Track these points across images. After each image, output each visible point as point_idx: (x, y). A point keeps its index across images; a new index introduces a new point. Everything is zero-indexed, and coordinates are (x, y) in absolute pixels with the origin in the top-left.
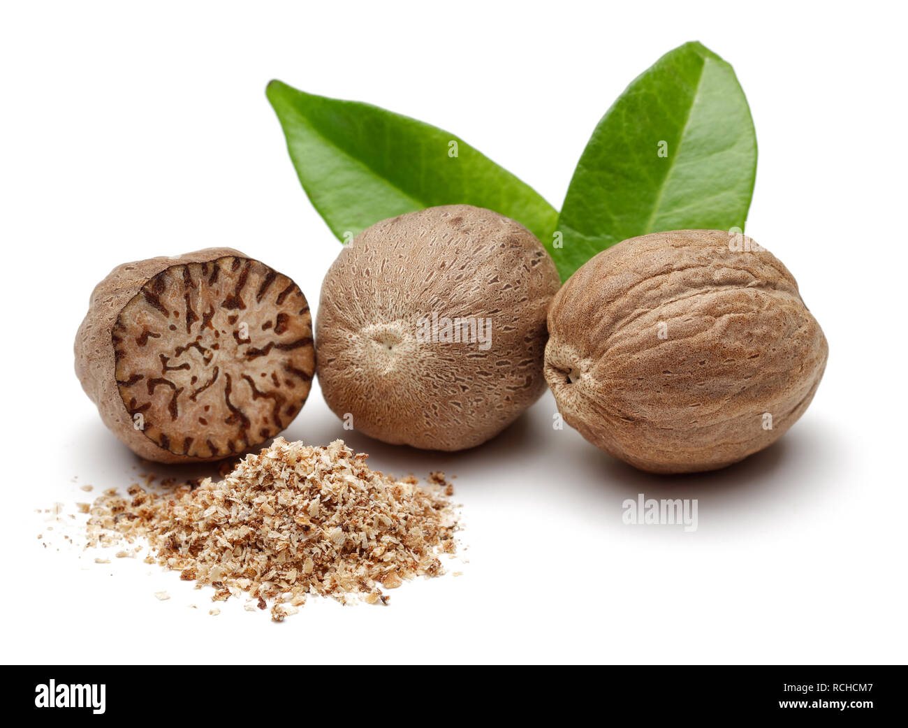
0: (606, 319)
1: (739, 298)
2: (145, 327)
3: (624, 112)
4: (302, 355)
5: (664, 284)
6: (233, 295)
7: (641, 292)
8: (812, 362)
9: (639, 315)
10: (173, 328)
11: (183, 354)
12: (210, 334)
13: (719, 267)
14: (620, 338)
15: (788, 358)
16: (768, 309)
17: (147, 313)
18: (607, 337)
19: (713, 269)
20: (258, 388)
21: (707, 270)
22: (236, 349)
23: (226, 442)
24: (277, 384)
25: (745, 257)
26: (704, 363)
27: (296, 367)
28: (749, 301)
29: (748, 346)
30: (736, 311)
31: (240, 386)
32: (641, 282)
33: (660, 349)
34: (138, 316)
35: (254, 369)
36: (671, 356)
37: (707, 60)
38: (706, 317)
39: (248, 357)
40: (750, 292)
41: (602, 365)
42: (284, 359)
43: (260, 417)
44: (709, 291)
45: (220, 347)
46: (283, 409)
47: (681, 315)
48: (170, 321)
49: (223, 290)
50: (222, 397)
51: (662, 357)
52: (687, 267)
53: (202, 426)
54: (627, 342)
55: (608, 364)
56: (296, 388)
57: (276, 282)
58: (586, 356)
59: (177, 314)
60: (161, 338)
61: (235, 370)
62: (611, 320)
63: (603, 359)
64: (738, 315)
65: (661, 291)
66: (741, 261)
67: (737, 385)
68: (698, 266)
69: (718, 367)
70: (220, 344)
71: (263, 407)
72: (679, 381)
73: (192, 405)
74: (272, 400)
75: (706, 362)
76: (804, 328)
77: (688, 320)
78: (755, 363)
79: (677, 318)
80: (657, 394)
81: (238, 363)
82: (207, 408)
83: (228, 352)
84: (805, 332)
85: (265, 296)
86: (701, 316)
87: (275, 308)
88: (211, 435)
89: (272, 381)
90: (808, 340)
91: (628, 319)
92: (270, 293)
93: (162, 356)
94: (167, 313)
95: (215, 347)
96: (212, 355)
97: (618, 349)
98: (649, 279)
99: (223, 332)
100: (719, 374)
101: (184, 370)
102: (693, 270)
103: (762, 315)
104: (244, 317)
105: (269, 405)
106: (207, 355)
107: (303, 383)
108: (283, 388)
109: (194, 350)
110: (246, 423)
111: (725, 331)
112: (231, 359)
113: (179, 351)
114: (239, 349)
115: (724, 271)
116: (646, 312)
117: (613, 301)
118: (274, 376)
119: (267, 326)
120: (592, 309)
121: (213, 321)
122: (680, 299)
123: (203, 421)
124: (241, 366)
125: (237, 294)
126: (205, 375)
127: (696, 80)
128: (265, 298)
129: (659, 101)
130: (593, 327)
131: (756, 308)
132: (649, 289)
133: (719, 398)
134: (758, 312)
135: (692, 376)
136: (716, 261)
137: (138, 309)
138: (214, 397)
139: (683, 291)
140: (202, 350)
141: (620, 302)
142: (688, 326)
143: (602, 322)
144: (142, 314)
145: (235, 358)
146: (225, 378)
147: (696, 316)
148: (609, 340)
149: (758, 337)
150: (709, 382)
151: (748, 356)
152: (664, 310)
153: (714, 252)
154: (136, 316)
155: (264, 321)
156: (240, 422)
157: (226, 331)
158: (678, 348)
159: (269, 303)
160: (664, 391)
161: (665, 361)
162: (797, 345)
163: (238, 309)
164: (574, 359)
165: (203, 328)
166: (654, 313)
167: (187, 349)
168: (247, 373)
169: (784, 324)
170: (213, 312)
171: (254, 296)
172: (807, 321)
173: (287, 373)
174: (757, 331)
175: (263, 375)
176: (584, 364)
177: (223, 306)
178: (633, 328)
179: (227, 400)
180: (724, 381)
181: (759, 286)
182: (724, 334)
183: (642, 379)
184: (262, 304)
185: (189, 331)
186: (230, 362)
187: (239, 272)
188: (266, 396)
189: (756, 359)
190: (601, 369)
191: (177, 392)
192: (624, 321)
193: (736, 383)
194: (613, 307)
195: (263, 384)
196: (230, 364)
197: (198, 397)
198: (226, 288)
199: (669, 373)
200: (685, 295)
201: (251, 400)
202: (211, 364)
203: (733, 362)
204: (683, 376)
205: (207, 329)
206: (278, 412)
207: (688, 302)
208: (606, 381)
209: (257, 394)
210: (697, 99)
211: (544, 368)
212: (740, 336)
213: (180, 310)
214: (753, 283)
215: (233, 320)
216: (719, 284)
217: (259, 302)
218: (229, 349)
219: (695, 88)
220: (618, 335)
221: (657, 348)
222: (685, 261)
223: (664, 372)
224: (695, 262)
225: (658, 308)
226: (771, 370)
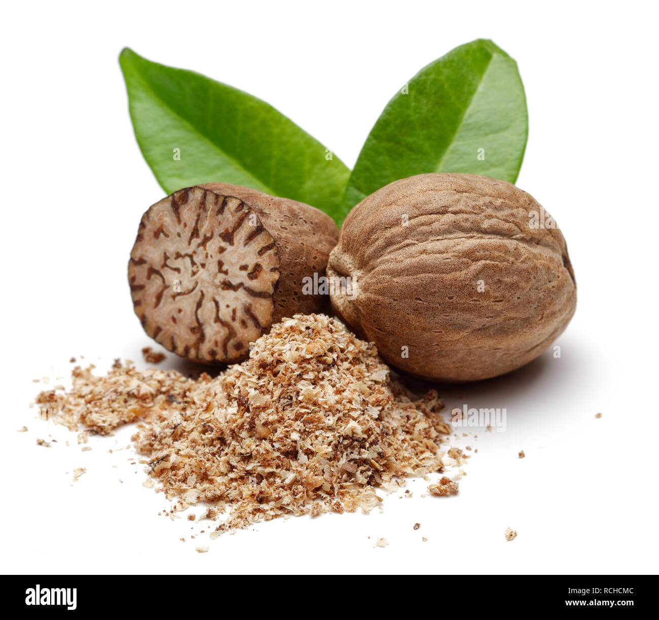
0: (380, 242)
1: (499, 248)
2: (162, 225)
3: (413, 93)
4: (261, 305)
5: (436, 223)
6: (230, 231)
7: (414, 226)
8: (553, 314)
9: (408, 245)
10: (179, 235)
11: (180, 259)
12: (202, 253)
13: (490, 217)
14: (388, 261)
15: (531, 307)
16: (522, 262)
17: (168, 215)
18: (378, 258)
19: (483, 218)
20: (220, 315)
21: (478, 218)
22: (216, 275)
23: (184, 345)
24: (234, 319)
25: (518, 212)
26: (452, 298)
27: (253, 312)
28: (507, 251)
29: (495, 291)
30: (492, 259)
31: (208, 305)
32: (417, 217)
33: (417, 278)
34: (161, 214)
35: (224, 298)
36: (424, 286)
37: (495, 56)
38: (464, 259)
39: (222, 286)
40: (510, 244)
41: (369, 280)
42: (246, 301)
43: (213, 339)
44: (474, 236)
45: (206, 267)
46: (232, 342)
47: (443, 253)
48: (179, 229)
49: (224, 224)
50: (193, 308)
51: (417, 285)
52: (461, 212)
53: (172, 323)
54: (392, 266)
55: (373, 280)
56: (247, 330)
57: (261, 235)
58: (360, 268)
59: (185, 225)
60: (168, 239)
61: (210, 291)
62: (384, 244)
63: (370, 275)
64: (493, 262)
65: (432, 229)
66: (512, 215)
67: (478, 322)
68: (471, 213)
69: (464, 304)
70: (207, 265)
71: (218, 332)
72: (428, 309)
73: (171, 303)
74: (226, 329)
75: (454, 298)
76: (554, 283)
77: (447, 259)
78: (499, 307)
79: (438, 255)
80: (407, 315)
81: (214, 287)
82: (180, 311)
83: (210, 275)
84: (553, 287)
85: (250, 242)
86: (459, 257)
87: (255, 257)
88: (175, 334)
89: (232, 314)
90: (554, 294)
91: (398, 246)
92: (255, 242)
93: (165, 253)
94: (179, 221)
95: (203, 265)
96: (198, 271)
97: (383, 270)
98: (425, 216)
99: (211, 256)
100: (464, 310)
101: (176, 273)
102: (465, 216)
103: (516, 266)
104: (230, 252)
105: (224, 332)
106: (195, 269)
107: (254, 328)
108: (236, 325)
109: (188, 260)
110: (202, 338)
111: (477, 274)
112: (210, 281)
113: (178, 255)
114: (218, 276)
115: (494, 221)
116: (414, 244)
117: (390, 228)
118: (234, 311)
119: (244, 268)
120: (372, 231)
121: (208, 244)
122: (446, 239)
123: (174, 320)
124: (215, 291)
125: (234, 231)
126: (188, 284)
127: (482, 71)
128: (250, 245)
129: (446, 86)
130: (370, 245)
131: (511, 259)
132: (422, 224)
133: (460, 330)
134: (513, 263)
135: (440, 307)
136: (489, 211)
137: (163, 209)
138: (187, 304)
139: (451, 233)
140: (193, 263)
141: (395, 230)
142: (445, 264)
143: (377, 243)
144: (163, 214)
145: (213, 281)
146: (200, 294)
147: (455, 256)
148: (379, 260)
149: (506, 284)
150: (455, 315)
151: (492, 300)
152: (429, 246)
153: (491, 202)
154: (159, 213)
155: (243, 263)
156: (198, 335)
157: (213, 257)
158: (432, 281)
159: (252, 250)
160: (413, 314)
161: (419, 290)
162: (542, 297)
163: (228, 244)
164: (350, 268)
165: (199, 245)
166: (421, 246)
167: (183, 257)
168: (217, 298)
169: (535, 278)
170: (211, 238)
171: (243, 239)
172: (558, 277)
173: (245, 313)
174: (507, 280)
175: (228, 306)
176: (356, 274)
177: (220, 235)
178: (400, 255)
179: (196, 312)
180: (467, 316)
181: (522, 240)
182: (477, 276)
183: (397, 300)
184: (247, 248)
185: (190, 243)
186: (208, 283)
187: (240, 214)
188: (224, 324)
189: (500, 303)
190: (367, 283)
191: (166, 287)
192: (395, 247)
193: (478, 320)
194: (388, 234)
195: (225, 314)
196: (207, 285)
197: (178, 298)
198: (227, 223)
199: (420, 300)
200: (452, 236)
201: (212, 321)
202: (195, 277)
203: (478, 303)
204: (431, 305)
205: (201, 248)
206: (228, 342)
207: (452, 242)
208: (368, 294)
209: (218, 319)
210: (481, 88)
211: (327, 269)
212: (490, 281)
213: (188, 224)
214: (518, 236)
215: (222, 250)
216: (485, 232)
217: (245, 245)
218: (211, 272)
219: (480, 78)
220: (386, 258)
221: (415, 277)
222: (460, 207)
223: (417, 299)
224: (469, 209)
225: (426, 242)
226: (512, 314)
